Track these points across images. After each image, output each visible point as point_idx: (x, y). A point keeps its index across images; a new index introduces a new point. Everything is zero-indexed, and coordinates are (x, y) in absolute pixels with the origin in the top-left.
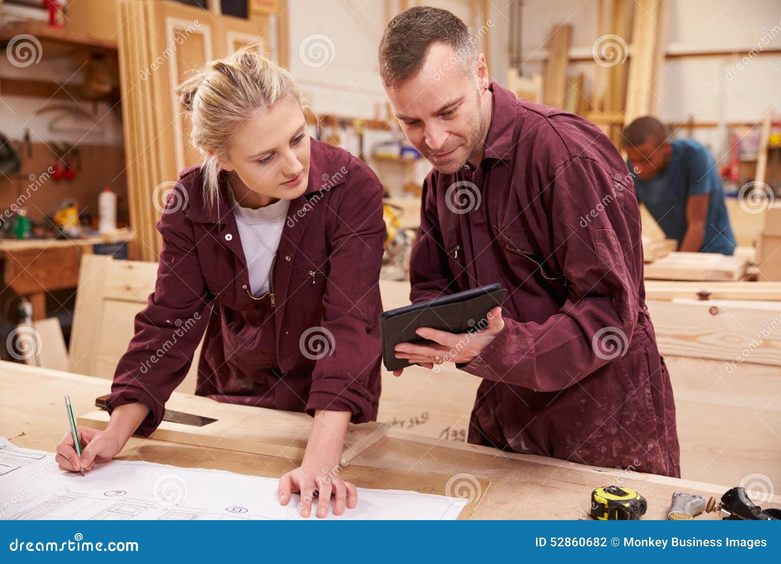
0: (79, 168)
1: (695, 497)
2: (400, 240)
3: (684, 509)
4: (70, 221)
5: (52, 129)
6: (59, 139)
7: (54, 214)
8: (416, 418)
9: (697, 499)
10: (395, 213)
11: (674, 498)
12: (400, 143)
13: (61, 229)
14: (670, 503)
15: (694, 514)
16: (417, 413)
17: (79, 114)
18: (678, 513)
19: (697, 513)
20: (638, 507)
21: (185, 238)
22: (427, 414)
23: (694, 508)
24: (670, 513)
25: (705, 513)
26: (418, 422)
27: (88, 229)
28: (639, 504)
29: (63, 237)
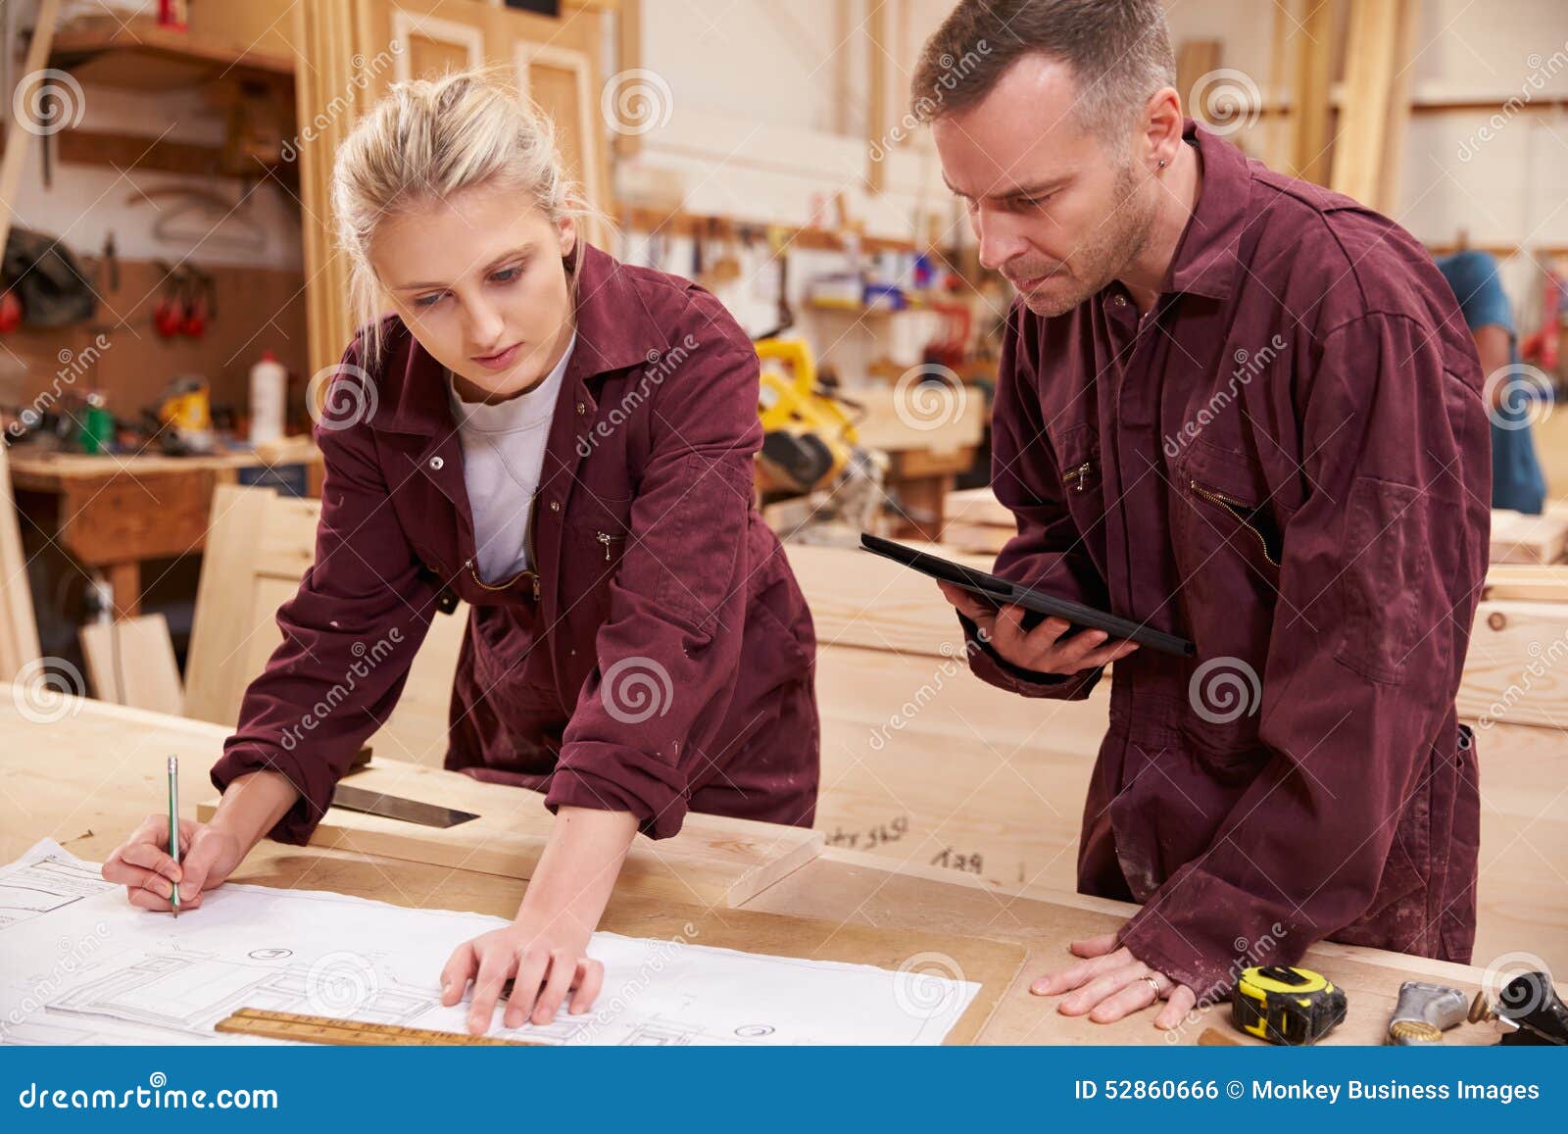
0: (212, 314)
1: (1445, 991)
2: (857, 470)
3: (1422, 1014)
4: (191, 419)
5: (159, 234)
6: (174, 254)
7: (160, 405)
8: (883, 828)
9: (1451, 996)
10: (849, 414)
11: (1403, 992)
12: (862, 276)
13: (174, 436)
14: (1395, 1003)
15: (1443, 1025)
16: (885, 819)
17: (215, 205)
18: (1411, 1022)
19: (1451, 1025)
20: (1330, 1010)
21: (364, 460)
22: (905, 820)
23: (1444, 1013)
24: (1394, 1022)
25: (1466, 1024)
26: (885, 837)
27: (227, 437)
28: (1330, 1003)
29: (179, 451)
